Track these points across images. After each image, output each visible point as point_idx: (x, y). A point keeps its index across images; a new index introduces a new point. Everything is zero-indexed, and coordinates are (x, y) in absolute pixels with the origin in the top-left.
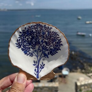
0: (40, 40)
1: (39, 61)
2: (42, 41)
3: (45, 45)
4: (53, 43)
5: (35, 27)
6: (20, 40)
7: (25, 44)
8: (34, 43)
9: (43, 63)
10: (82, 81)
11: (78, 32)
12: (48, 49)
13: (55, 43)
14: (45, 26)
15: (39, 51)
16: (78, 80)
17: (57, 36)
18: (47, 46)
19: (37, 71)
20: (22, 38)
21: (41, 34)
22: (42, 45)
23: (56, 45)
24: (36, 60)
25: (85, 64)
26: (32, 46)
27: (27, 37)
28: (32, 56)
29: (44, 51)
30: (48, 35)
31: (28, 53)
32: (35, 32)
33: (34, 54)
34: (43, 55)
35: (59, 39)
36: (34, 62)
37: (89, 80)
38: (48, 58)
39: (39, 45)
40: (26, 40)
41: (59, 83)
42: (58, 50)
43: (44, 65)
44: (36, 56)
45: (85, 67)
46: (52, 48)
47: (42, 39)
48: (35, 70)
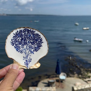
0: (27, 41)
1: (27, 57)
2: (28, 42)
3: (31, 45)
4: (36, 42)
5: (24, 31)
6: (13, 40)
7: (17, 43)
8: (23, 43)
9: (30, 58)
10: (78, 86)
11: (75, 38)
12: (33, 47)
13: (38, 42)
14: (31, 30)
15: (27, 49)
16: (75, 85)
17: (39, 37)
18: (32, 46)
19: (26, 63)
20: (15, 38)
21: (28, 36)
22: (29, 45)
23: (39, 44)
24: (25, 56)
25: (82, 70)
26: (22, 45)
27: (18, 38)
28: (22, 53)
29: (30, 49)
30: (32, 37)
31: (19, 50)
32: (24, 35)
33: (23, 52)
34: (30, 52)
35: (40, 38)
36: (24, 57)
37: (86, 85)
38: (34, 54)
39: (27, 45)
40: (18, 40)
41: (56, 88)
42: (40, 47)
43: (31, 59)
44: (25, 53)
45: (82, 72)
46: (36, 46)
47: (29, 40)
48: (25, 63)
